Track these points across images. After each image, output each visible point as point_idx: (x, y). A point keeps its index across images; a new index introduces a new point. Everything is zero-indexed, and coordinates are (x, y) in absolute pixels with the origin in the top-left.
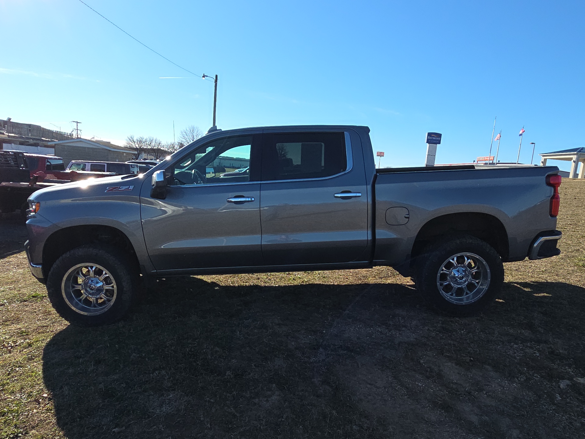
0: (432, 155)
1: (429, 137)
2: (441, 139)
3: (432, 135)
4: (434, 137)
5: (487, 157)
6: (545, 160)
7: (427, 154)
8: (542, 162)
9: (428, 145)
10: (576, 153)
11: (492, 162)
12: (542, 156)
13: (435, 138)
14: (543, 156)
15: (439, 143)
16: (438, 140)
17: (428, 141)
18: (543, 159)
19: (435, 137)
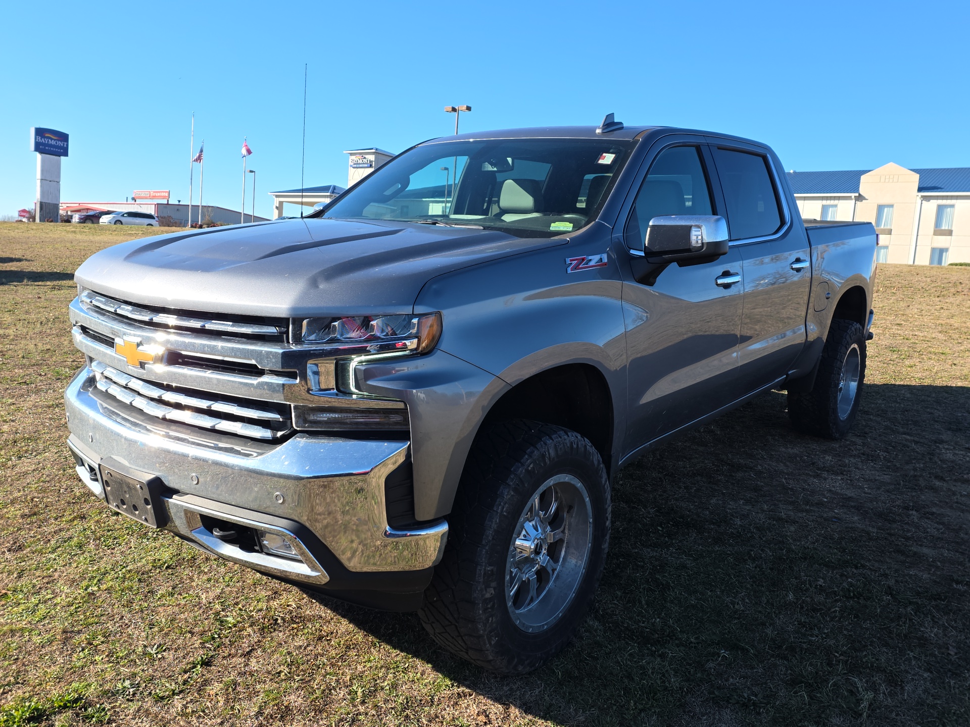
0: (51, 180)
1: (39, 139)
2: (67, 145)
3: (47, 135)
4: (52, 139)
5: (154, 192)
6: (281, 203)
7: (39, 176)
8: (277, 208)
9: (39, 156)
10: (329, 194)
11: (166, 203)
12: (274, 197)
13: (53, 142)
14: (277, 196)
15: (66, 154)
16: (60, 148)
17: (39, 148)
18: (276, 202)
19: (55, 140)
